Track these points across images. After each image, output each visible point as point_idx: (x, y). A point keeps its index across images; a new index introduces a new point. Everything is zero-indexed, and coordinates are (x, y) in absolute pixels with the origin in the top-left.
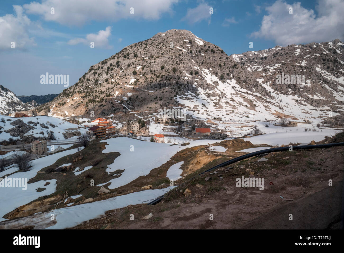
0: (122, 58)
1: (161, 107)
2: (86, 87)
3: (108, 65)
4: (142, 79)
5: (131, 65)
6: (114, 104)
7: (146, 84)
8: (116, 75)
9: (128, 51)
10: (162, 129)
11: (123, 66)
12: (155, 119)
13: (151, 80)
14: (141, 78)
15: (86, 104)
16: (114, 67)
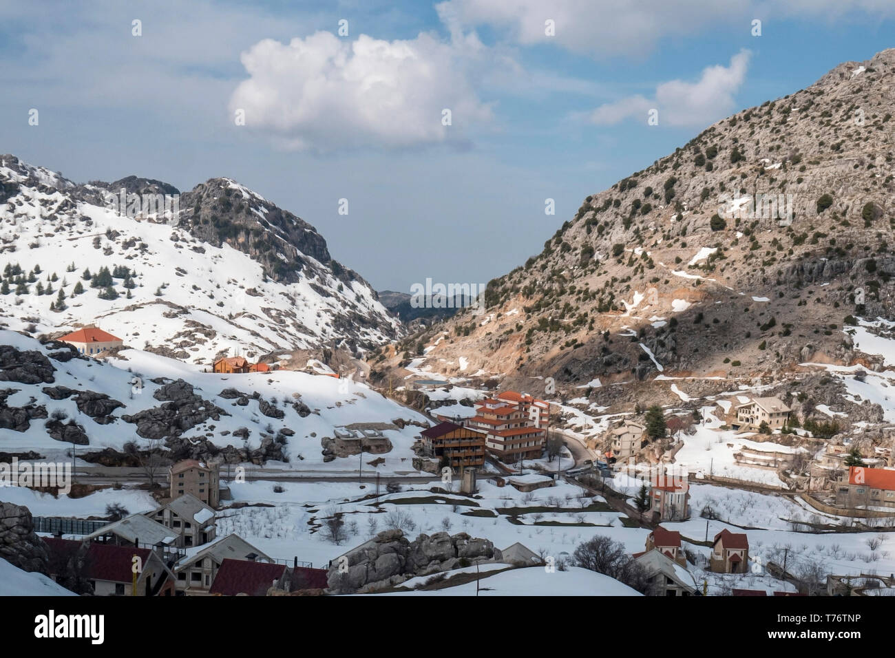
0: (689, 168)
1: (778, 361)
2: (554, 273)
3: (638, 193)
4: (737, 248)
5: (715, 192)
6: (611, 342)
7: (749, 269)
8: (656, 231)
9: (716, 140)
10: (735, 455)
11: (686, 195)
12: (727, 412)
13: (768, 253)
14: (736, 242)
15: (528, 336)
16: (656, 202)
